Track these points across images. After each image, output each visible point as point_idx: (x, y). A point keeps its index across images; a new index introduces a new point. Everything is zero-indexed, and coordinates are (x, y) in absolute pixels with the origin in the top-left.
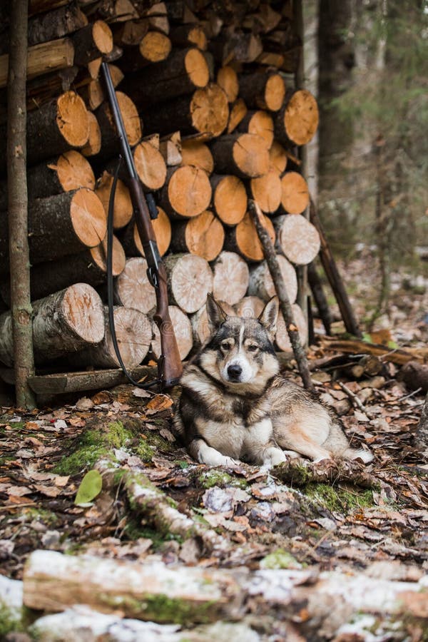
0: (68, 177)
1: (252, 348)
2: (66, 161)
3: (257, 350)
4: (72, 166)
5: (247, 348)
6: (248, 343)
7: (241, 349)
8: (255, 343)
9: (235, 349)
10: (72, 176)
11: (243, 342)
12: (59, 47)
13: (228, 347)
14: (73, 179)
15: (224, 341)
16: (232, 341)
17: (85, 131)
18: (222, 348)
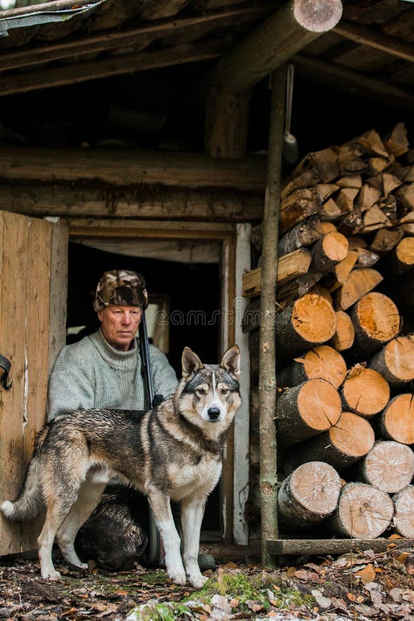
0: (316, 369)
1: (223, 392)
2: (315, 355)
3: (229, 392)
4: (322, 360)
5: (220, 391)
6: (220, 386)
7: (216, 394)
8: (226, 387)
9: (210, 393)
10: (320, 368)
11: (216, 387)
12: (296, 257)
13: (202, 392)
14: (321, 371)
15: (200, 387)
16: (206, 387)
17: (329, 328)
18: (197, 393)
